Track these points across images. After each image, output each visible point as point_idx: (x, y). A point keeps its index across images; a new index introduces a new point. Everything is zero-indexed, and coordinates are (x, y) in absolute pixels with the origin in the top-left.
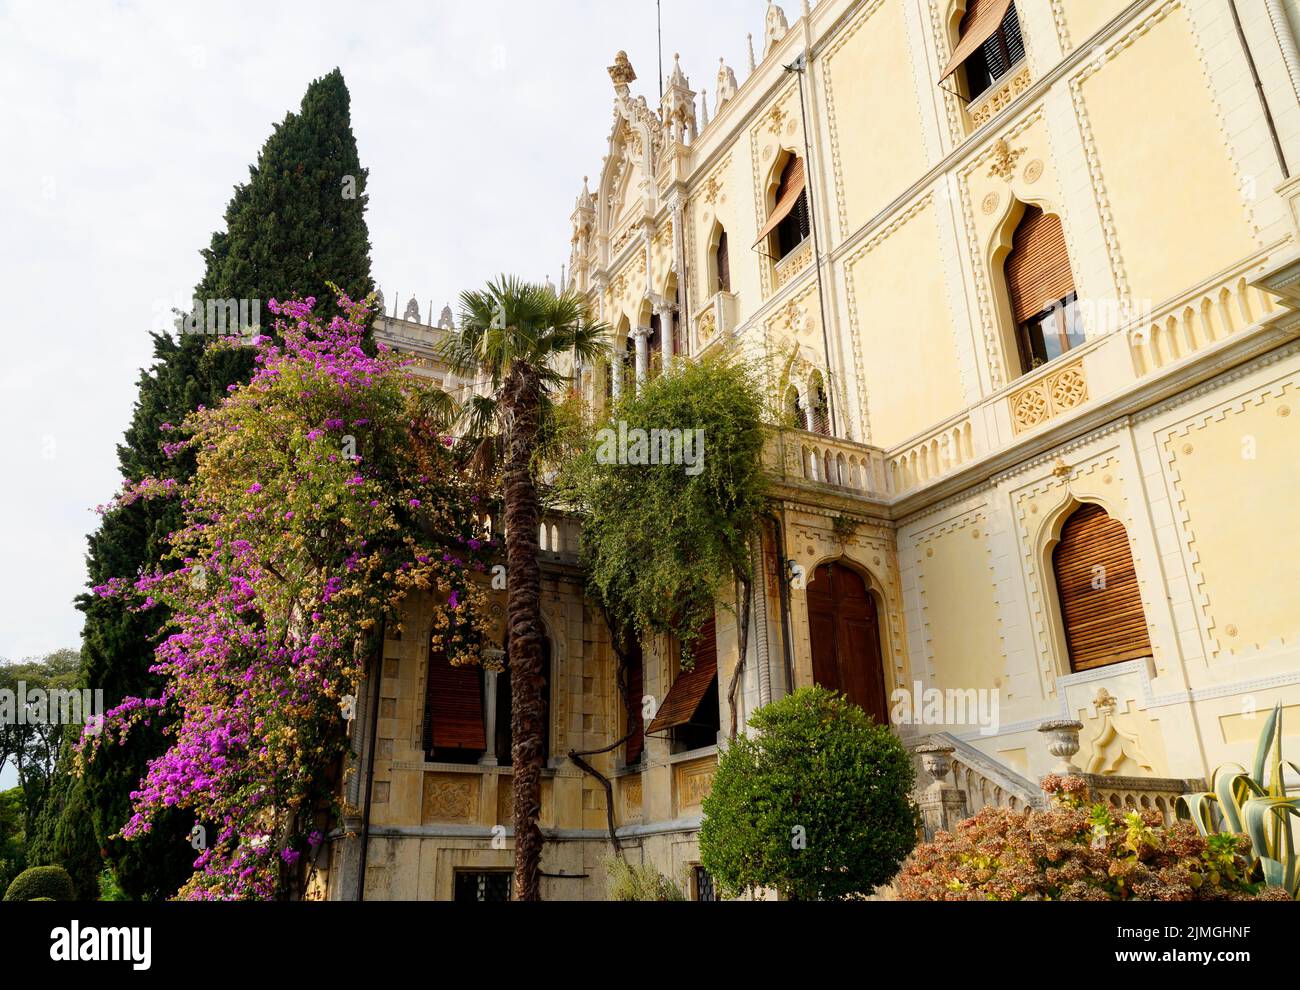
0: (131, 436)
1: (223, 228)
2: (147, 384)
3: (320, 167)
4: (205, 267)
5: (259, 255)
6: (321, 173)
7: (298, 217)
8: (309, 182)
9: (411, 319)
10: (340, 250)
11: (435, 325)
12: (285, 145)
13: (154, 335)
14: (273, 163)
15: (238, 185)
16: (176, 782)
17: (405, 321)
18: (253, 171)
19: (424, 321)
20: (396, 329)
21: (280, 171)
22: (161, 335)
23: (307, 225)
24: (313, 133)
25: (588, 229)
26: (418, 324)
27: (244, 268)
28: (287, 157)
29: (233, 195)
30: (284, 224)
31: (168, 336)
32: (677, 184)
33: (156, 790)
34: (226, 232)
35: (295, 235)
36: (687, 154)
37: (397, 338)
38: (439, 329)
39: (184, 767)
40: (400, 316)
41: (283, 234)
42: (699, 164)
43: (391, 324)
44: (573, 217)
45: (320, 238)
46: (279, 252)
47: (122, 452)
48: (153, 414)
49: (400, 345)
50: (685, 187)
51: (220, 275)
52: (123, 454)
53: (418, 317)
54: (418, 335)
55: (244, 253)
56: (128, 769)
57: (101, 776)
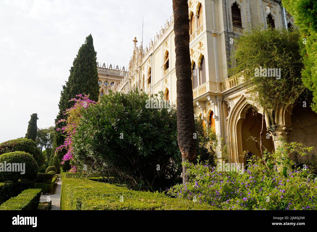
0: (60, 103)
1: (73, 66)
2: (62, 94)
3: (88, 55)
4: (70, 73)
5: (78, 72)
6: (88, 56)
7: (84, 65)
8: (86, 58)
9: (111, 68)
10: (92, 69)
11: (115, 69)
12: (82, 51)
13: (63, 86)
14: (80, 55)
15: (75, 58)
16: (67, 158)
17: (109, 69)
18: (77, 56)
19: (113, 69)
20: (108, 71)
21: (81, 56)
22: (64, 86)
23: (86, 66)
24: (87, 48)
25: (131, 66)
26: (112, 69)
27: (76, 74)
28: (82, 54)
29: (74, 60)
30: (82, 66)
31: (65, 86)
32: (139, 67)
33: (65, 158)
34: (73, 67)
35: (84, 68)
36: (141, 61)
37: (108, 72)
38: (116, 70)
39: (68, 156)
40: (108, 68)
41: (82, 68)
42: (143, 63)
43: (107, 70)
44: (129, 64)
45: (88, 68)
46: (82, 71)
47: (59, 105)
48: (63, 99)
49: (108, 74)
50: (140, 67)
51: (72, 75)
52: (59, 106)
53: (112, 68)
54: (112, 71)
55: (76, 71)
56: (63, 153)
57: (59, 154)
